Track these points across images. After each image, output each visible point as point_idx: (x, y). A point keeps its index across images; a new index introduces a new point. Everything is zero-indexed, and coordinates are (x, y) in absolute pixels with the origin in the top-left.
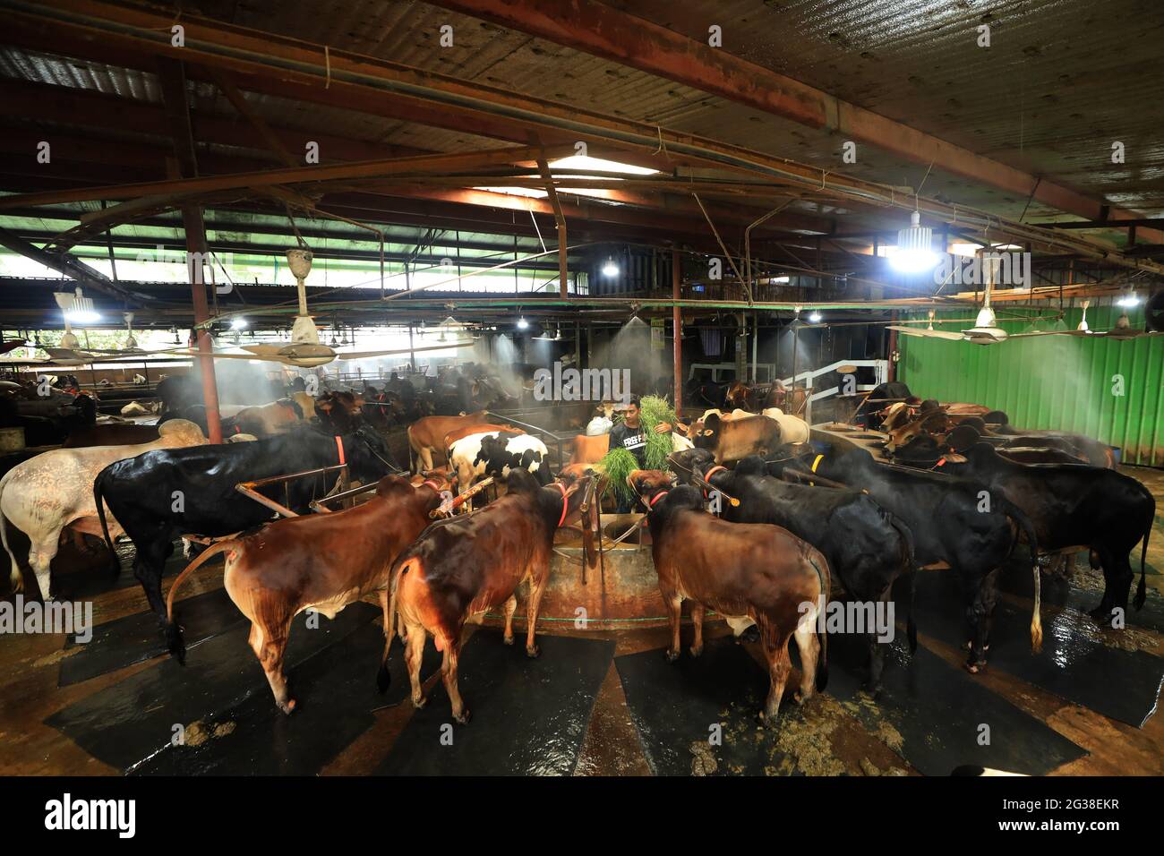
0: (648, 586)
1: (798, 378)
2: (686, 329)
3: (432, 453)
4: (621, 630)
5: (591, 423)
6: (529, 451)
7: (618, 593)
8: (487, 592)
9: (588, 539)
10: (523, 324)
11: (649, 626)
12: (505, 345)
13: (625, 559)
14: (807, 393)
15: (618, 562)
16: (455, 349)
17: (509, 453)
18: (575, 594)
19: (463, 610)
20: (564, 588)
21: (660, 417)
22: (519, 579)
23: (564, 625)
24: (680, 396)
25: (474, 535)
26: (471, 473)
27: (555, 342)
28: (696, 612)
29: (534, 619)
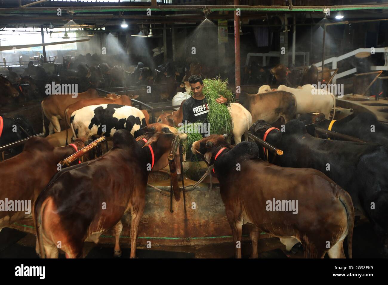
0: (218, 214)
1: (326, 62)
2: (243, 28)
3: (60, 120)
4: (198, 245)
5: (176, 97)
6: (132, 117)
7: (196, 219)
8: (101, 218)
9: (175, 180)
10: (124, 26)
11: (219, 242)
12: (112, 41)
13: (201, 194)
14: (332, 73)
15: (196, 196)
16: (75, 44)
17: (116, 119)
18: (165, 219)
19: (85, 232)
20: (157, 215)
21: (220, 93)
22: (124, 208)
23: (158, 242)
24: (239, 77)
25: (91, 177)
26: (87, 133)
27: (148, 38)
28: (253, 233)
29: (135, 238)
